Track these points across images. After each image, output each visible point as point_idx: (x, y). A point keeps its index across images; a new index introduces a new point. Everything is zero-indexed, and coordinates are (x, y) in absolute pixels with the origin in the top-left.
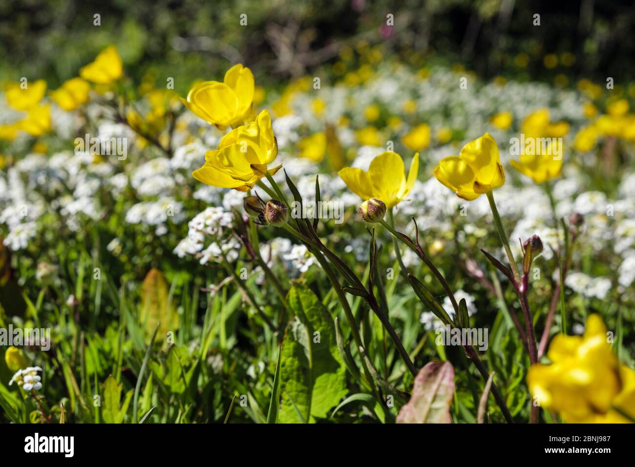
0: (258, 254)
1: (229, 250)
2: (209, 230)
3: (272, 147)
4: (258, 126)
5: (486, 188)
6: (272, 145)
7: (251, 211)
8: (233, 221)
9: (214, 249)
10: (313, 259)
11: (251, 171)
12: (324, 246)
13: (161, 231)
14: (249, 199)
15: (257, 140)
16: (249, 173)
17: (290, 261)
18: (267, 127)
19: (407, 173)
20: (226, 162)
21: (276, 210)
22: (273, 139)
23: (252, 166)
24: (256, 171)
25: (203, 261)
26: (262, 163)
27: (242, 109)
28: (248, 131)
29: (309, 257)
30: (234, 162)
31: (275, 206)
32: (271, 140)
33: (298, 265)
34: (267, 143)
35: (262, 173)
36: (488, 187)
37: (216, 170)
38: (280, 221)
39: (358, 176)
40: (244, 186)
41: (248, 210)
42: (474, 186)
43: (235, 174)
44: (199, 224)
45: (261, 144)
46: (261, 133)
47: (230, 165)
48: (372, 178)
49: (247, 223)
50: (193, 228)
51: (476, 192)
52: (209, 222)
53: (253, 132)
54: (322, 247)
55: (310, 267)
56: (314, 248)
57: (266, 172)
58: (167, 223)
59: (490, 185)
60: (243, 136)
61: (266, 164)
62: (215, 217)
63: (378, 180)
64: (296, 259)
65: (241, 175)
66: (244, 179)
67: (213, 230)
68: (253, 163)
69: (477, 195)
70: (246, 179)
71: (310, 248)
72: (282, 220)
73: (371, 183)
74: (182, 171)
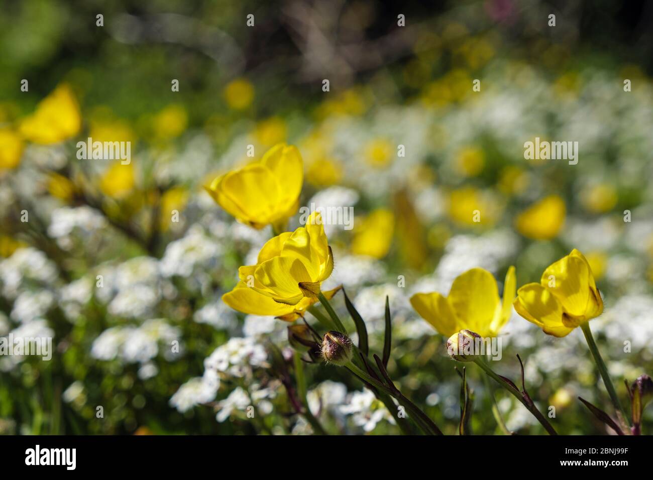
0: (305, 404)
1: (261, 400)
2: (235, 371)
3: (326, 260)
4: (307, 232)
5: (579, 321)
6: (326, 258)
7: (299, 344)
8: (268, 360)
9: (238, 398)
10: (382, 412)
11: (299, 291)
12: (398, 391)
13: (148, 371)
14: (295, 328)
15: (306, 251)
16: (296, 294)
17: (350, 415)
18: (319, 234)
19: (501, 295)
20: (267, 280)
21: (337, 344)
22: (327, 249)
23: (301, 285)
24: (306, 291)
25: (222, 417)
26: (314, 280)
27: (286, 201)
28: (294, 239)
29: (377, 408)
30: (277, 280)
31: (335, 339)
32: (325, 250)
33: (360, 421)
34: (320, 256)
35: (314, 293)
36: (581, 319)
37: (255, 292)
38: (341, 358)
39: (436, 303)
40: (291, 314)
41: (294, 343)
42: (563, 320)
43: (279, 296)
44: (221, 362)
45: (311, 257)
46: (311, 243)
47: (273, 284)
48: (456, 305)
49: (290, 362)
50: (211, 367)
51: (566, 326)
52: (235, 359)
53: (300, 240)
54: (396, 393)
55: (378, 424)
56: (384, 393)
57: (318, 293)
58: (157, 360)
59: (583, 316)
60: (289, 247)
61: (318, 282)
62: (244, 352)
63: (462, 308)
64: (358, 413)
65: (286, 296)
66: (290, 302)
67: (240, 370)
68: (302, 281)
69: (569, 329)
70: (293, 301)
71: (378, 395)
72: (343, 356)
73: (454, 311)
74: (176, 280)
